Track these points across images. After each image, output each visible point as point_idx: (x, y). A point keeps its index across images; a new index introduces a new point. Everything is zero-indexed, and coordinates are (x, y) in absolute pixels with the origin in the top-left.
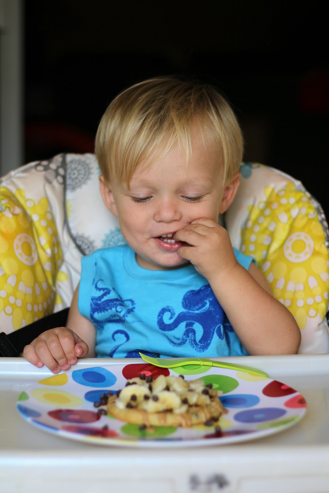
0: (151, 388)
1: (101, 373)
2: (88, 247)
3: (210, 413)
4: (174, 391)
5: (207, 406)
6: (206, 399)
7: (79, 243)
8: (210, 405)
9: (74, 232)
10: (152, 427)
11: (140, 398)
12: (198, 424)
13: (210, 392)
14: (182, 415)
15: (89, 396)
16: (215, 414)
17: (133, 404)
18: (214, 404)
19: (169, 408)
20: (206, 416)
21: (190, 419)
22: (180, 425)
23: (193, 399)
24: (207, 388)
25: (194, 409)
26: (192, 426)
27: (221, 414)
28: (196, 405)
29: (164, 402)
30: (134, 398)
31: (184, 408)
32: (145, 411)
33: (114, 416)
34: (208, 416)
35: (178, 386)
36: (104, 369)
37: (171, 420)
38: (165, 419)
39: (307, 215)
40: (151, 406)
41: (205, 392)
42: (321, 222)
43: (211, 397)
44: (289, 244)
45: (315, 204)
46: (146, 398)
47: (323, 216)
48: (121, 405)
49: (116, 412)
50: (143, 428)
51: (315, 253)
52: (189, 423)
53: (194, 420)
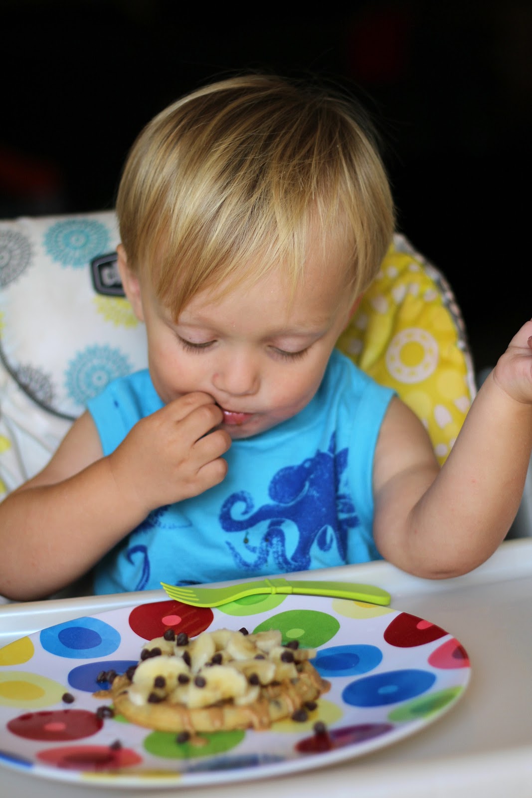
0: (187, 659)
1: (91, 629)
2: (42, 386)
3: (301, 695)
4: (231, 660)
5: (292, 681)
6: (289, 670)
7: (24, 379)
8: (298, 679)
9: (13, 362)
10: (198, 734)
11: (172, 682)
12: (281, 719)
13: (296, 654)
14: (251, 707)
15: (76, 678)
16: (309, 697)
17: (160, 693)
18: (304, 676)
19: (227, 696)
20: (293, 702)
21: (268, 714)
22: (251, 726)
23: (268, 673)
24: (290, 650)
25: (271, 691)
26: (269, 725)
27: (318, 694)
28: (275, 683)
29: (216, 688)
30: (160, 682)
31: (254, 693)
32: (183, 707)
33: (129, 720)
34: (298, 702)
35: (236, 650)
36: (95, 620)
37: (232, 717)
38: (222, 719)
39: (421, 296)
40: (192, 696)
41: (287, 658)
42: (447, 305)
43: (297, 663)
44: (394, 351)
45: (433, 274)
46: (183, 680)
47: (449, 295)
48: (138, 698)
49: (131, 711)
50: (184, 738)
51: (444, 363)
52: (265, 720)
53: (274, 712)
